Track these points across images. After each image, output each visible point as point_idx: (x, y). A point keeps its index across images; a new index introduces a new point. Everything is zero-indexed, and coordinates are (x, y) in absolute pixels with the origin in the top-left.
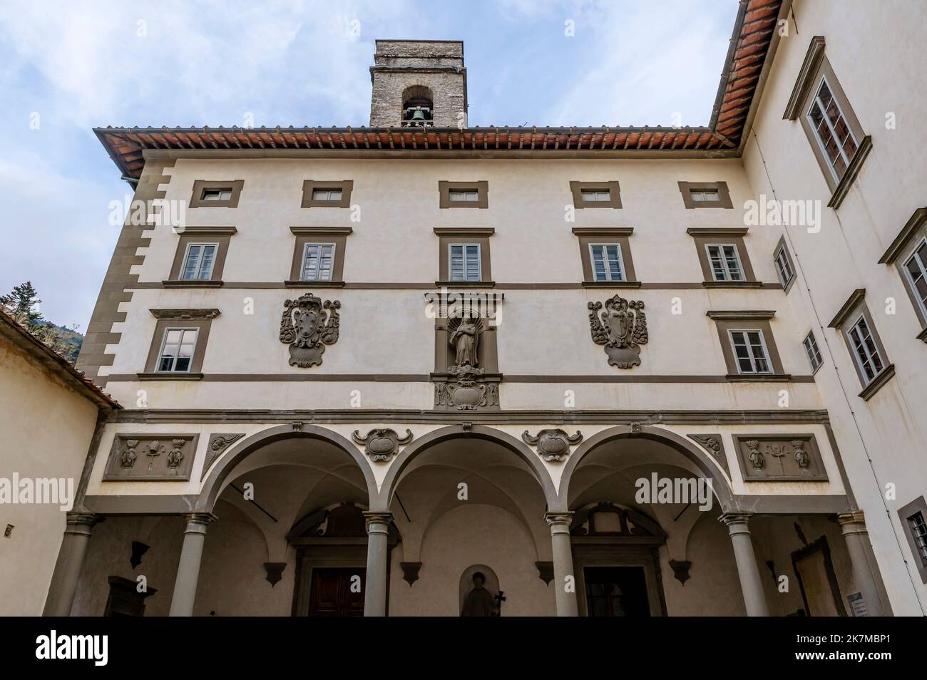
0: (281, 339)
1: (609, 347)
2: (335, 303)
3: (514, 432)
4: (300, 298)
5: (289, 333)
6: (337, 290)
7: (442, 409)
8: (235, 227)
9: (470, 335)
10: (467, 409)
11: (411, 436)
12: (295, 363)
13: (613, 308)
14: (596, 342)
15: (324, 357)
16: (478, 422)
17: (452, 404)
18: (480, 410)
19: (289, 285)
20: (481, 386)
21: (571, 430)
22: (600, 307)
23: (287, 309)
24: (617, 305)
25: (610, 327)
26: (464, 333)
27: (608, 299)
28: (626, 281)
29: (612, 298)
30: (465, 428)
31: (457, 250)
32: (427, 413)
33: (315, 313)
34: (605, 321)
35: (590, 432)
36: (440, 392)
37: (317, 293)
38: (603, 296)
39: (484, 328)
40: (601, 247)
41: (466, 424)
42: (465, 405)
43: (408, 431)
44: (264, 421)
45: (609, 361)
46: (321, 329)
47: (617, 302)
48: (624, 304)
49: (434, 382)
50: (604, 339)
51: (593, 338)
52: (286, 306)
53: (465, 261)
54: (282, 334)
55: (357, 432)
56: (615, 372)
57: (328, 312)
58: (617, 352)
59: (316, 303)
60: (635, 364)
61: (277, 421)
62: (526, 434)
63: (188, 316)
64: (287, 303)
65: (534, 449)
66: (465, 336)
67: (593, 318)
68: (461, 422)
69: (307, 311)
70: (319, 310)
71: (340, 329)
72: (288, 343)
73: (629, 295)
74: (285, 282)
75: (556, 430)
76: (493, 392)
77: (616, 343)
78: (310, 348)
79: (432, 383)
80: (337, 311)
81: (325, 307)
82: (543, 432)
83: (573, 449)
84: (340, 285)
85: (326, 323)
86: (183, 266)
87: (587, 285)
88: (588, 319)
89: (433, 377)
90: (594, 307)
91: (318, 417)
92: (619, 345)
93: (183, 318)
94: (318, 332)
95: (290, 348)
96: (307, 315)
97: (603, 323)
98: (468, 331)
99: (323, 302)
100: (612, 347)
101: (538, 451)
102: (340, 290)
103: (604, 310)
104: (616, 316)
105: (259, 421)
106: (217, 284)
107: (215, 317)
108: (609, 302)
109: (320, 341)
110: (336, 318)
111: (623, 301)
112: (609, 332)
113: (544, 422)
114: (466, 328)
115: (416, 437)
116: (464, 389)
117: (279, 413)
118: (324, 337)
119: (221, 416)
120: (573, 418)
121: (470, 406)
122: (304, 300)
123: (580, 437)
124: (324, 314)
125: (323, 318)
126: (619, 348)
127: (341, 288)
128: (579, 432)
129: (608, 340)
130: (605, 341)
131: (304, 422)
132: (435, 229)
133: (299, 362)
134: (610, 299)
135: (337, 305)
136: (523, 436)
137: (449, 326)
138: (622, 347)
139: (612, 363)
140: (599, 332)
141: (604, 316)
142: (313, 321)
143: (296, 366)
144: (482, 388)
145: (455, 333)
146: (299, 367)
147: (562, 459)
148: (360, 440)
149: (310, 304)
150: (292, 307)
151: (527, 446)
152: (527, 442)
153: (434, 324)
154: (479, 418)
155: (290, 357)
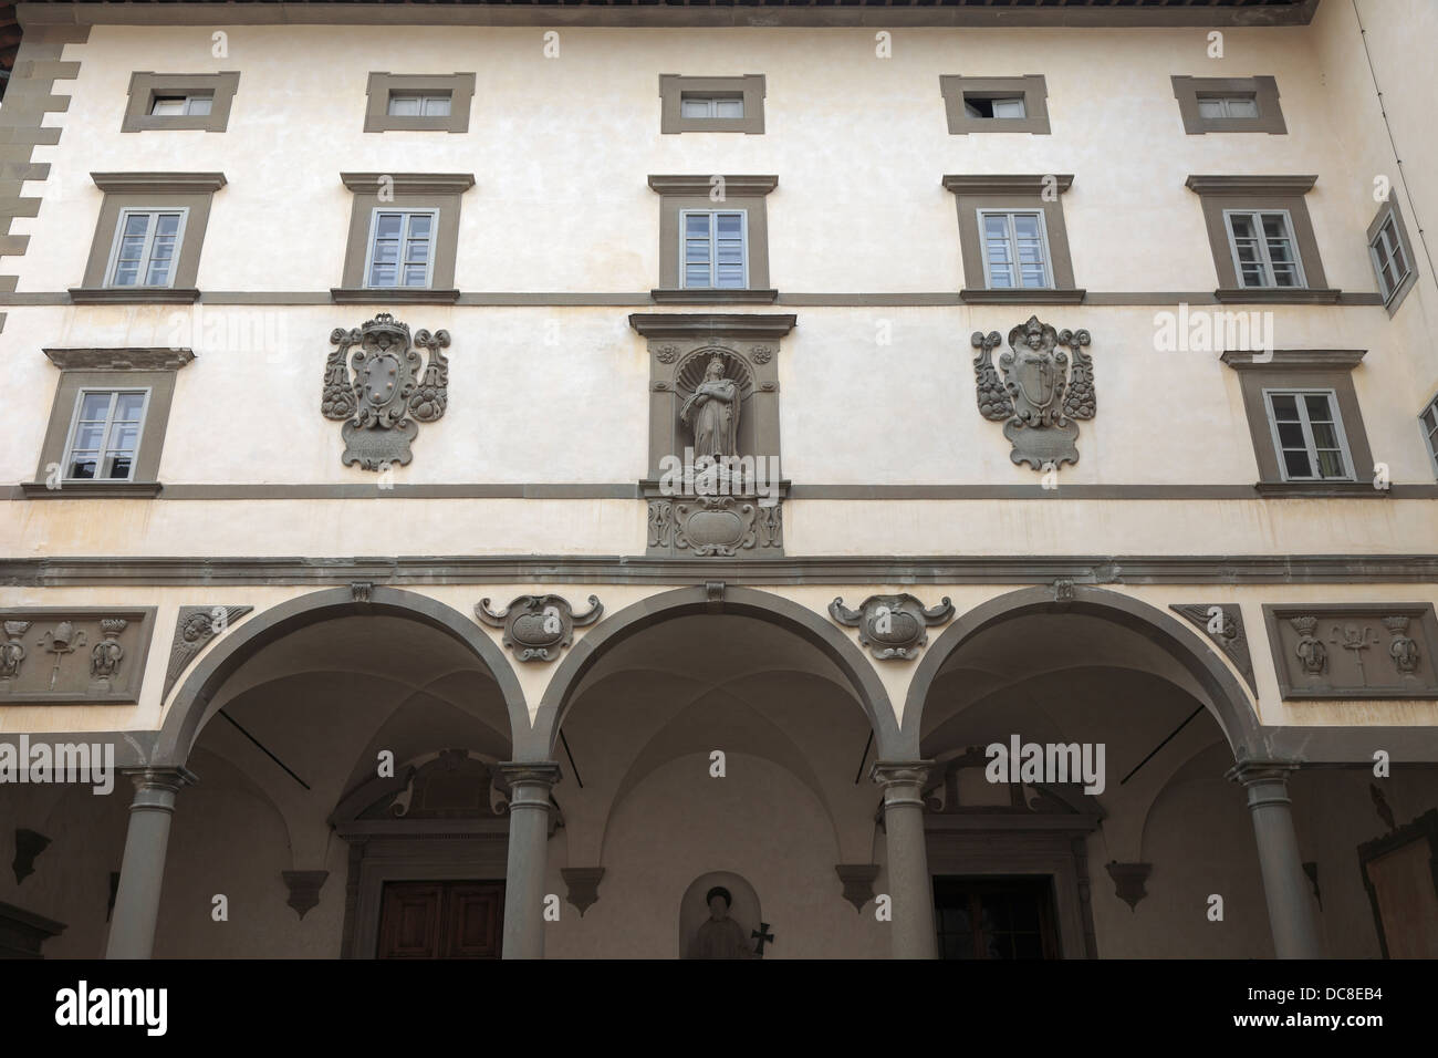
0: (325, 412)
1: (1012, 428)
2: (439, 334)
3: (814, 600)
4: (366, 325)
5: (341, 399)
6: (444, 308)
7: (663, 553)
8: (221, 175)
9: (723, 401)
10: (715, 554)
11: (598, 609)
12: (354, 461)
13: (1028, 344)
14: (987, 416)
15: (416, 448)
16: (739, 582)
17: (683, 545)
18: (742, 555)
19: (340, 297)
20: (745, 506)
21: (931, 597)
22: (998, 344)
23: (335, 349)
24: (1035, 338)
25: (1018, 385)
26: (711, 397)
27: (1015, 325)
28: (1053, 287)
29: (1023, 324)
30: (713, 592)
31: (699, 223)
32: (633, 562)
33: (396, 357)
34: (1006, 372)
35: (969, 599)
36: (659, 518)
37: (400, 314)
38: (1003, 320)
39: (754, 388)
40: (1004, 215)
41: (714, 585)
42: (711, 546)
43: (592, 599)
44: (292, 581)
45: (1013, 455)
46: (410, 391)
47: (1035, 333)
48: (1048, 337)
49: (646, 498)
50: (1005, 410)
51: (980, 407)
52: (334, 341)
53: (714, 246)
54: (327, 399)
55: (486, 602)
56: (1024, 477)
57: (425, 354)
58: (1030, 437)
59: (400, 336)
60: (1067, 460)
61: (320, 581)
62: (838, 606)
63: (125, 363)
64: (338, 337)
65: (854, 636)
66: (714, 404)
67: (982, 367)
68: (704, 582)
69: (380, 352)
70: (406, 350)
71: (450, 388)
72: (340, 420)
73: (1061, 319)
74: (332, 291)
75: (899, 596)
76: (770, 518)
77: (1029, 418)
78: (387, 429)
79: (644, 501)
80: (444, 352)
81: (418, 344)
82: (873, 601)
83: (933, 635)
84: (448, 297)
85: (420, 378)
86: (111, 258)
87: (973, 296)
88: (971, 368)
89: (647, 489)
90: (985, 344)
91: (405, 572)
92: (1036, 422)
93: (115, 367)
94: (404, 397)
95: (344, 429)
96: (381, 360)
97: (1002, 377)
98: (720, 393)
99: (413, 332)
100: (1019, 426)
101: (860, 639)
102: (449, 308)
103: (1005, 349)
104: (1029, 362)
105: (282, 581)
106: (187, 296)
107: (183, 364)
108: (1019, 333)
109: (407, 416)
110: (440, 366)
111: (1046, 329)
112: (1016, 396)
113: (875, 580)
114: (715, 387)
115: (609, 612)
116: (708, 514)
117: (322, 563)
118: (416, 407)
119: (201, 572)
120: (936, 571)
121: (721, 549)
122: (375, 328)
123: (948, 610)
124: (415, 358)
125: (413, 366)
126: (1036, 428)
127: (452, 304)
128: (946, 601)
129: (1012, 412)
130: (1007, 414)
131: (376, 582)
132: (652, 179)
133: (364, 460)
134: (1020, 326)
135: (443, 340)
136: (831, 608)
137: (678, 384)
138: (1041, 426)
139: (1018, 459)
140: (994, 394)
141: (1006, 361)
142: (392, 374)
143: (357, 467)
144: (746, 512)
145: (691, 398)
146: (364, 468)
147: (910, 656)
148: (493, 618)
149: (384, 338)
150: (346, 346)
151: (838, 630)
152: (839, 622)
153: (647, 378)
154: (740, 572)
155: (344, 448)
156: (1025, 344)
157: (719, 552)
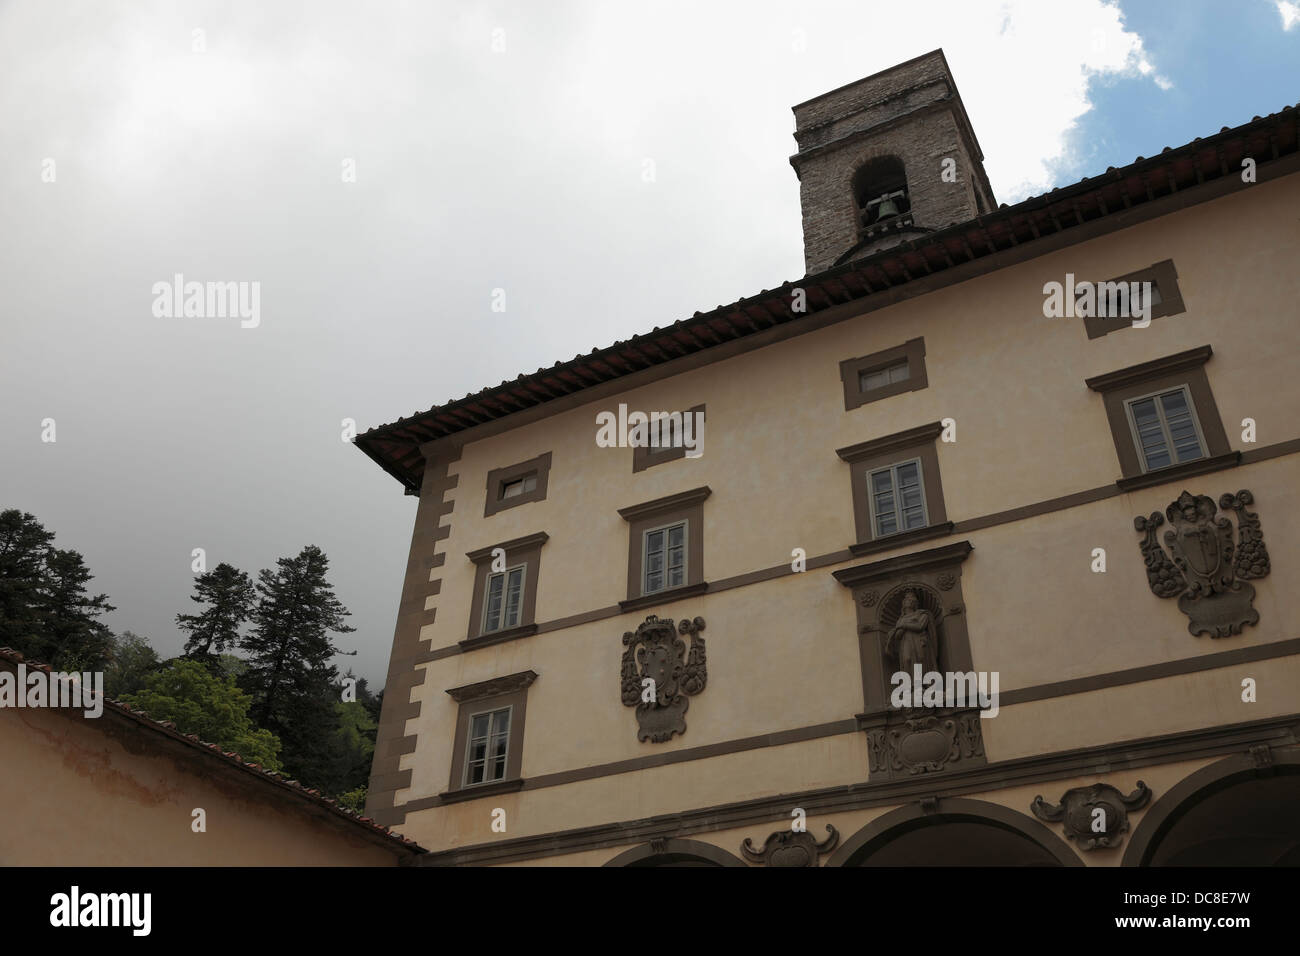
0: (624, 701)
1: (1186, 602)
2: (696, 621)
3: (1018, 801)
4: (641, 627)
5: (633, 689)
6: (698, 598)
7: (884, 777)
8: (543, 533)
9: (917, 631)
10: (926, 771)
11: (834, 835)
12: (646, 737)
13: (1184, 518)
14: (1159, 594)
15: (688, 718)
16: (949, 793)
17: (898, 767)
18: (950, 768)
19: (626, 607)
20: (947, 722)
21: (1126, 783)
22: (1161, 522)
23: (626, 649)
24: (1189, 512)
25: (1185, 559)
26: (906, 630)
27: (1170, 503)
28: (1208, 456)
29: (1176, 500)
30: (927, 807)
32: (859, 789)
33: (665, 647)
34: (1172, 548)
35: (1164, 780)
36: (876, 745)
37: (663, 613)
38: (1159, 499)
39: (944, 613)
40: (1151, 400)
41: (926, 800)
42: (921, 764)
43: (829, 827)
44: (611, 843)
45: (1191, 627)
46: (679, 672)
47: (1188, 507)
48: (1204, 507)
49: (864, 729)
50: (1175, 586)
51: (1152, 587)
52: (625, 643)
54: (624, 690)
55: (748, 842)
56: (1208, 647)
57: (687, 640)
58: (1206, 607)
59: (665, 630)
61: (630, 841)
62: (1039, 804)
63: (495, 689)
64: (627, 639)
65: (1059, 831)
66: (909, 636)
67: (1149, 548)
68: (915, 798)
69: (654, 646)
70: (673, 640)
71: (708, 664)
72: (633, 705)
73: (1214, 487)
74: (620, 603)
75: (1094, 787)
76: (970, 729)
77: (1200, 588)
78: (666, 707)
79: (863, 733)
80: (702, 635)
81: (682, 633)
82: (1070, 794)
83: (1135, 820)
84: (700, 589)
85: (686, 661)
87: (1130, 484)
88: (1137, 552)
89: (862, 722)
90: (1147, 526)
91: (688, 824)
92: (1207, 591)
93: (490, 694)
94: (675, 678)
95: (637, 713)
96: (654, 653)
97: (1169, 554)
98: (912, 625)
99: (676, 624)
100: (1194, 598)
101: (1065, 832)
102: (702, 598)
103: (1168, 527)
104: (1188, 536)
105: (605, 844)
106: (530, 630)
107: (530, 683)
108: (1174, 508)
109: (680, 693)
110: (699, 647)
111: (1199, 501)
112: (1185, 569)
113: (1070, 773)
114: (909, 620)
115: (846, 835)
116: (915, 736)
117: (630, 825)
118: (683, 685)
119: (552, 845)
120: (1129, 756)
121: (930, 765)
122: (646, 629)
123: (1145, 792)
124: (681, 645)
125: (680, 652)
126: (1208, 597)
127: (703, 594)
128: (1141, 784)
129: (1184, 585)
130: (1178, 589)
131: (668, 835)
132: (840, 452)
133: (652, 735)
134: (1174, 503)
135: (696, 627)
136: (1033, 808)
137: (882, 622)
138: (1213, 594)
139: (1196, 631)
140: (1163, 572)
141: (1170, 538)
142: (663, 661)
143: (649, 741)
144: (949, 727)
145: (891, 633)
146: (653, 742)
147: (1114, 844)
148: (755, 855)
149: (656, 633)
150: (633, 645)
151: (1044, 827)
152: (1042, 819)
153: (855, 624)
154: (948, 784)
155: (638, 728)
156: (1183, 518)
157: (928, 769)
